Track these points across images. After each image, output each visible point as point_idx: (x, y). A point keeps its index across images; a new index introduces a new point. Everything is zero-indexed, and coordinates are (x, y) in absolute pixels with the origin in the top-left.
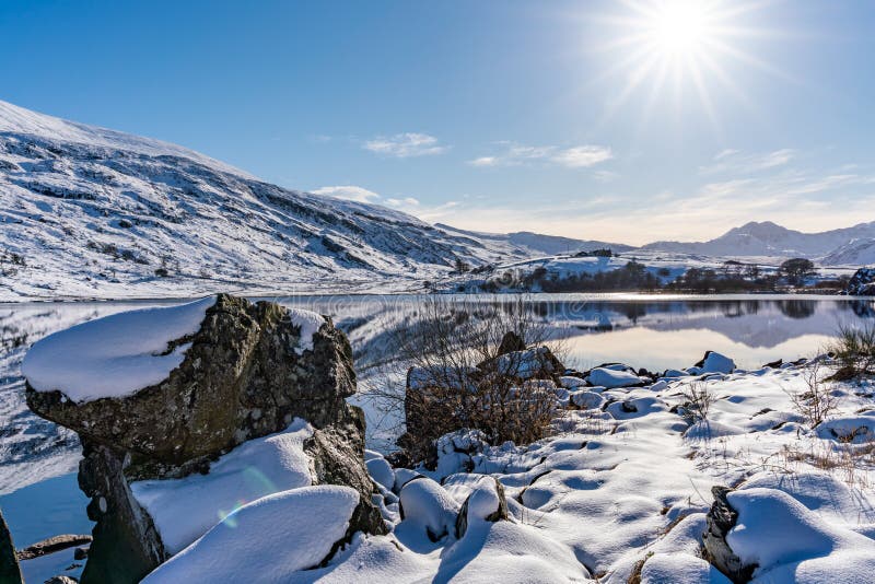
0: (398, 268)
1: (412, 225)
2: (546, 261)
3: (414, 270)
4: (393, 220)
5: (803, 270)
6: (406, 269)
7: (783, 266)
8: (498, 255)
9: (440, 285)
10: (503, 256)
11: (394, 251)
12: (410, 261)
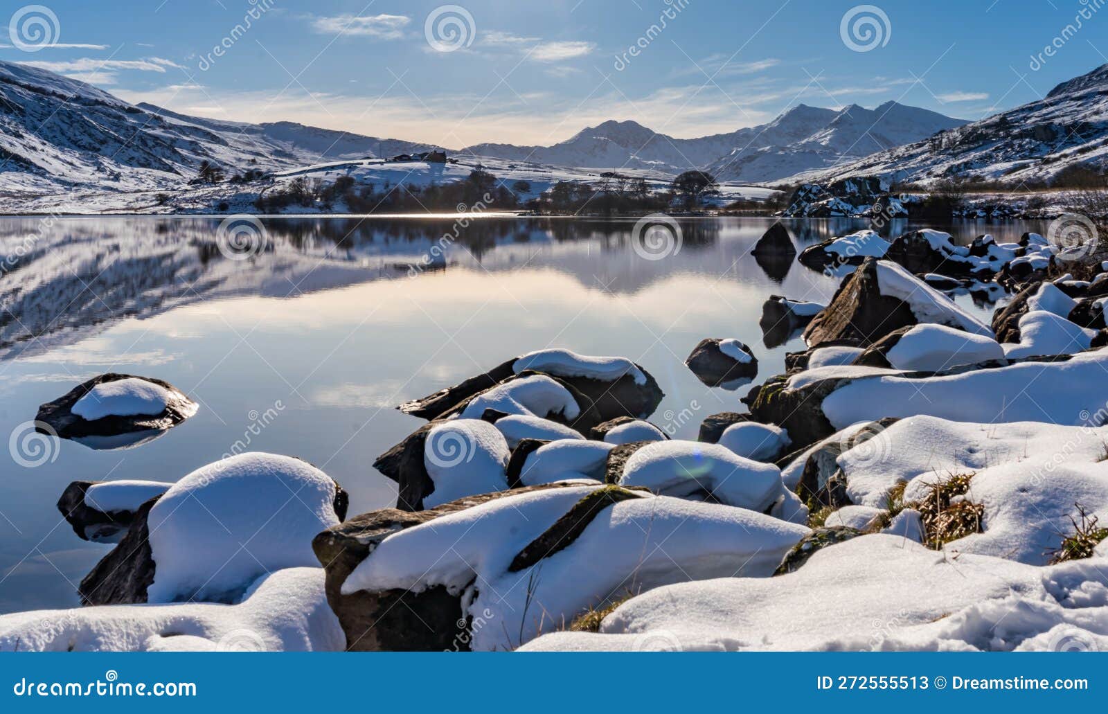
0: (87, 173)
1: (103, 103)
2: (351, 167)
3: (117, 178)
4: (70, 95)
5: (700, 188)
6: (101, 175)
7: (676, 182)
8: (251, 157)
9: (186, 201)
10: (259, 159)
11: (75, 144)
12: (106, 162)
